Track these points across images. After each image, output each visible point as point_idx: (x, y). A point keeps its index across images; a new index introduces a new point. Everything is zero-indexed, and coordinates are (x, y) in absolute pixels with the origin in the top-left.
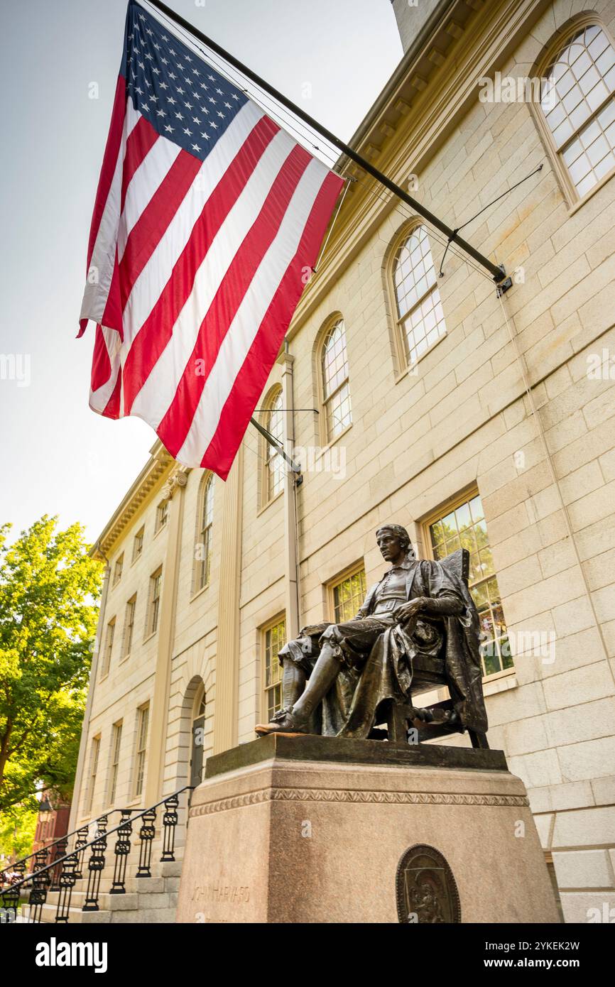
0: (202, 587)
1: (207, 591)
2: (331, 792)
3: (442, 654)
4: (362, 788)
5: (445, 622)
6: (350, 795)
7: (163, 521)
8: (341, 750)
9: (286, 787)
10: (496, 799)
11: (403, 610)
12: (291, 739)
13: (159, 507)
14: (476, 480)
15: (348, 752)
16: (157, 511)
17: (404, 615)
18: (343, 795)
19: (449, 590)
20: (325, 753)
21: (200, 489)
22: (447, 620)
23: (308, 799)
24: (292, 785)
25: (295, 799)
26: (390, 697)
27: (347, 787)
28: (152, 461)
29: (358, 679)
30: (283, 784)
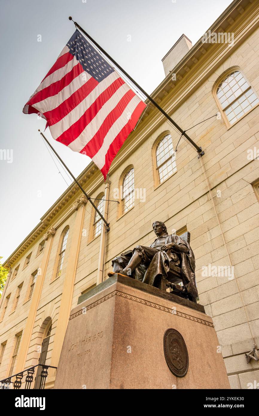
0: (56, 277)
1: (59, 278)
2: (139, 299)
3: (180, 266)
4: (151, 301)
5: (182, 254)
6: (146, 302)
7: (41, 251)
8: (142, 287)
9: (121, 292)
10: (202, 321)
11: (166, 246)
12: (123, 277)
13: (40, 244)
14: (186, 225)
15: (145, 288)
16: (39, 246)
17: (166, 248)
18: (143, 302)
19: (183, 244)
20: (136, 286)
21: (61, 235)
22: (182, 253)
23: (130, 299)
24: (124, 292)
25: (125, 297)
26: (161, 273)
27: (145, 299)
28: (41, 223)
29: (146, 271)
30: (120, 291)
